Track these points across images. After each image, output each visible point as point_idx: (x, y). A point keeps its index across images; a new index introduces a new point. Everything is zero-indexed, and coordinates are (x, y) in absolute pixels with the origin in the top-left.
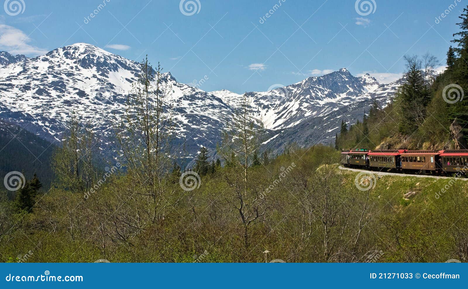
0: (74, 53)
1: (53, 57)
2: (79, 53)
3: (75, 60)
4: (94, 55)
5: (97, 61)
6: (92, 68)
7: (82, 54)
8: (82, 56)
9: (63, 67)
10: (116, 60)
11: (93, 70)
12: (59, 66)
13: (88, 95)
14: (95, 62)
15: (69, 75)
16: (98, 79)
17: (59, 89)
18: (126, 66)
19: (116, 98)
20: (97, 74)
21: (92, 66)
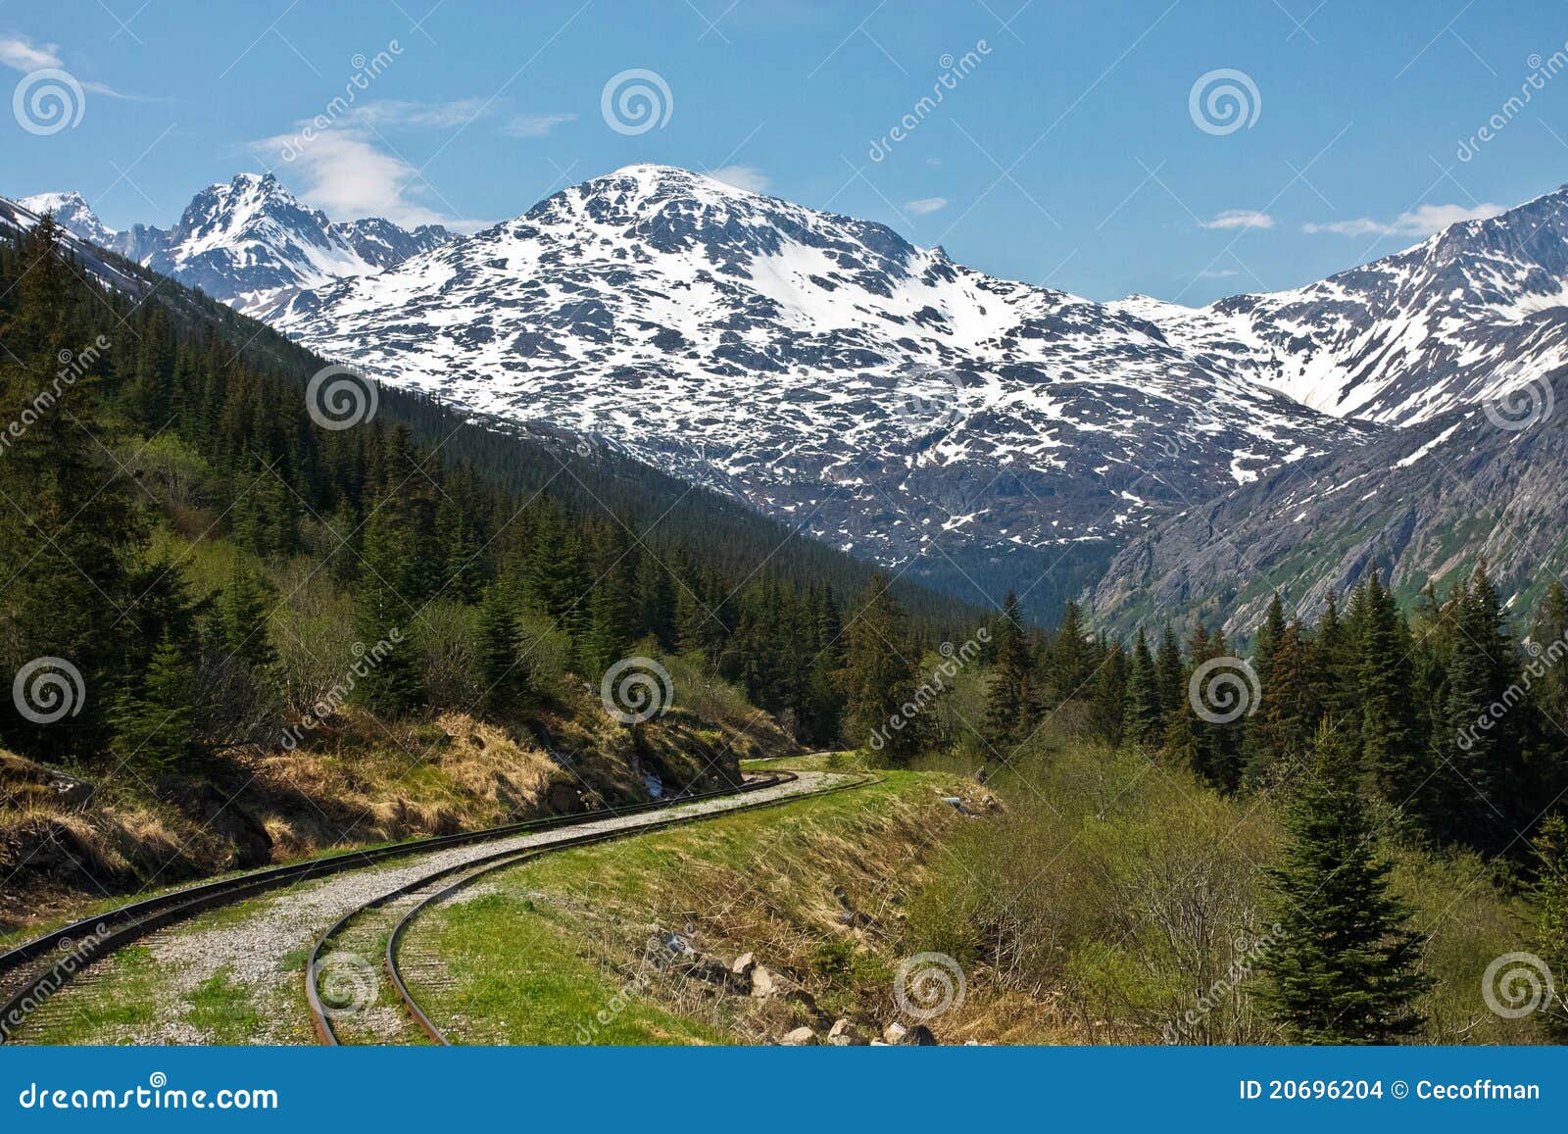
0: (621, 200)
1: (550, 220)
2: (637, 202)
3: (627, 227)
4: (692, 204)
5: (706, 223)
6: (689, 248)
7: (650, 201)
8: (653, 211)
9: (591, 252)
10: (769, 215)
11: (697, 256)
12: (577, 251)
13: (693, 344)
14: (699, 226)
15: (618, 278)
16: (718, 286)
17: (593, 332)
18: (805, 232)
19: (790, 348)
20: (711, 269)
21: (690, 240)
